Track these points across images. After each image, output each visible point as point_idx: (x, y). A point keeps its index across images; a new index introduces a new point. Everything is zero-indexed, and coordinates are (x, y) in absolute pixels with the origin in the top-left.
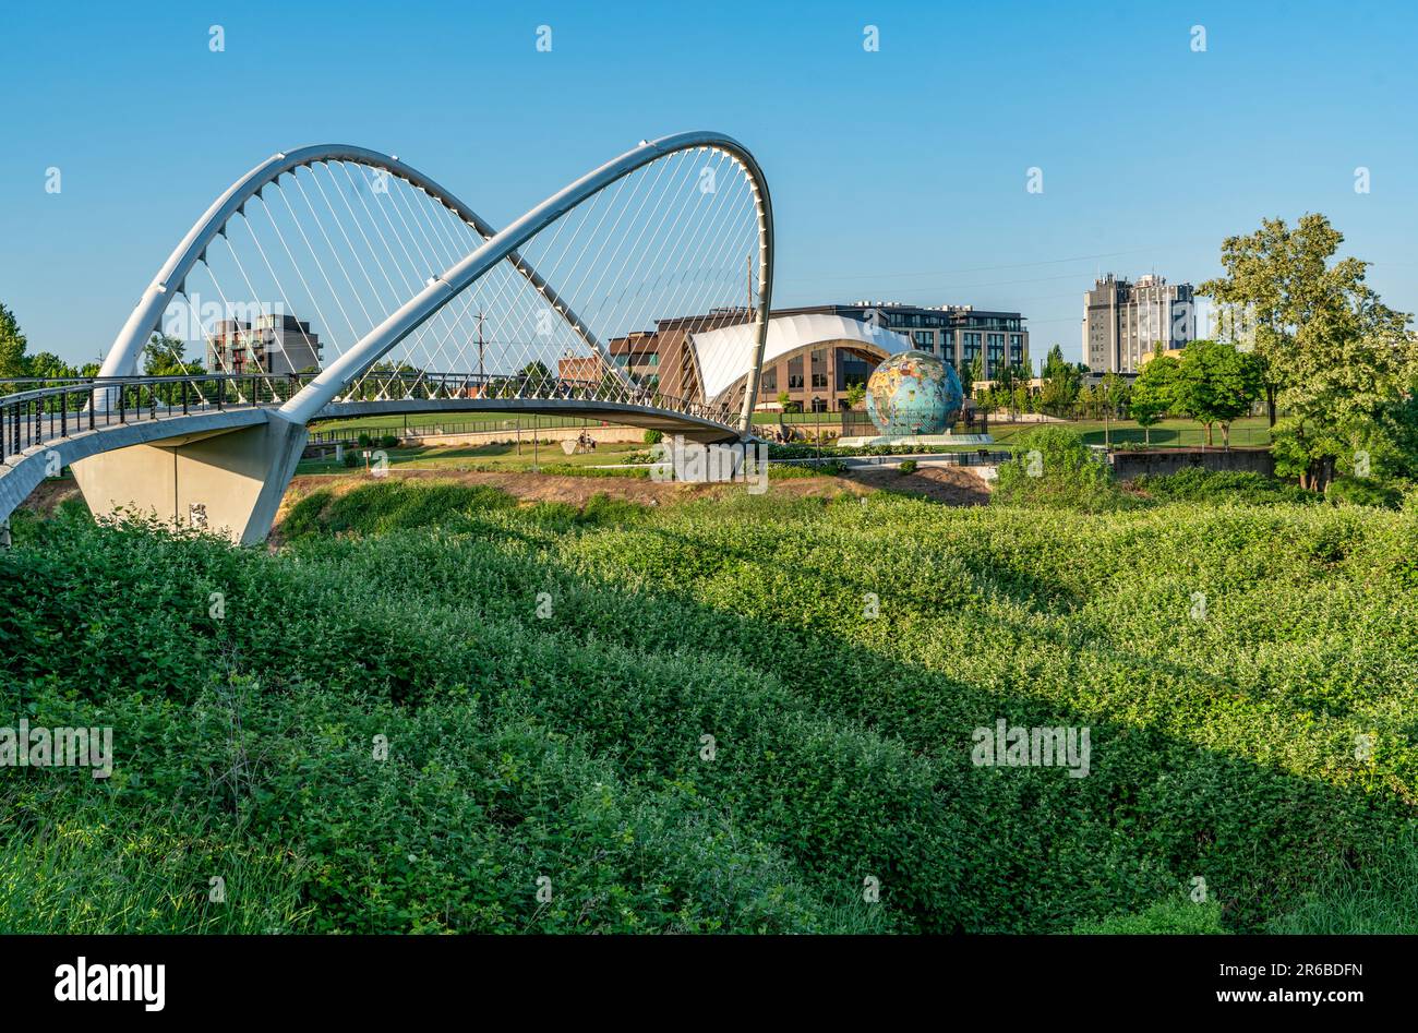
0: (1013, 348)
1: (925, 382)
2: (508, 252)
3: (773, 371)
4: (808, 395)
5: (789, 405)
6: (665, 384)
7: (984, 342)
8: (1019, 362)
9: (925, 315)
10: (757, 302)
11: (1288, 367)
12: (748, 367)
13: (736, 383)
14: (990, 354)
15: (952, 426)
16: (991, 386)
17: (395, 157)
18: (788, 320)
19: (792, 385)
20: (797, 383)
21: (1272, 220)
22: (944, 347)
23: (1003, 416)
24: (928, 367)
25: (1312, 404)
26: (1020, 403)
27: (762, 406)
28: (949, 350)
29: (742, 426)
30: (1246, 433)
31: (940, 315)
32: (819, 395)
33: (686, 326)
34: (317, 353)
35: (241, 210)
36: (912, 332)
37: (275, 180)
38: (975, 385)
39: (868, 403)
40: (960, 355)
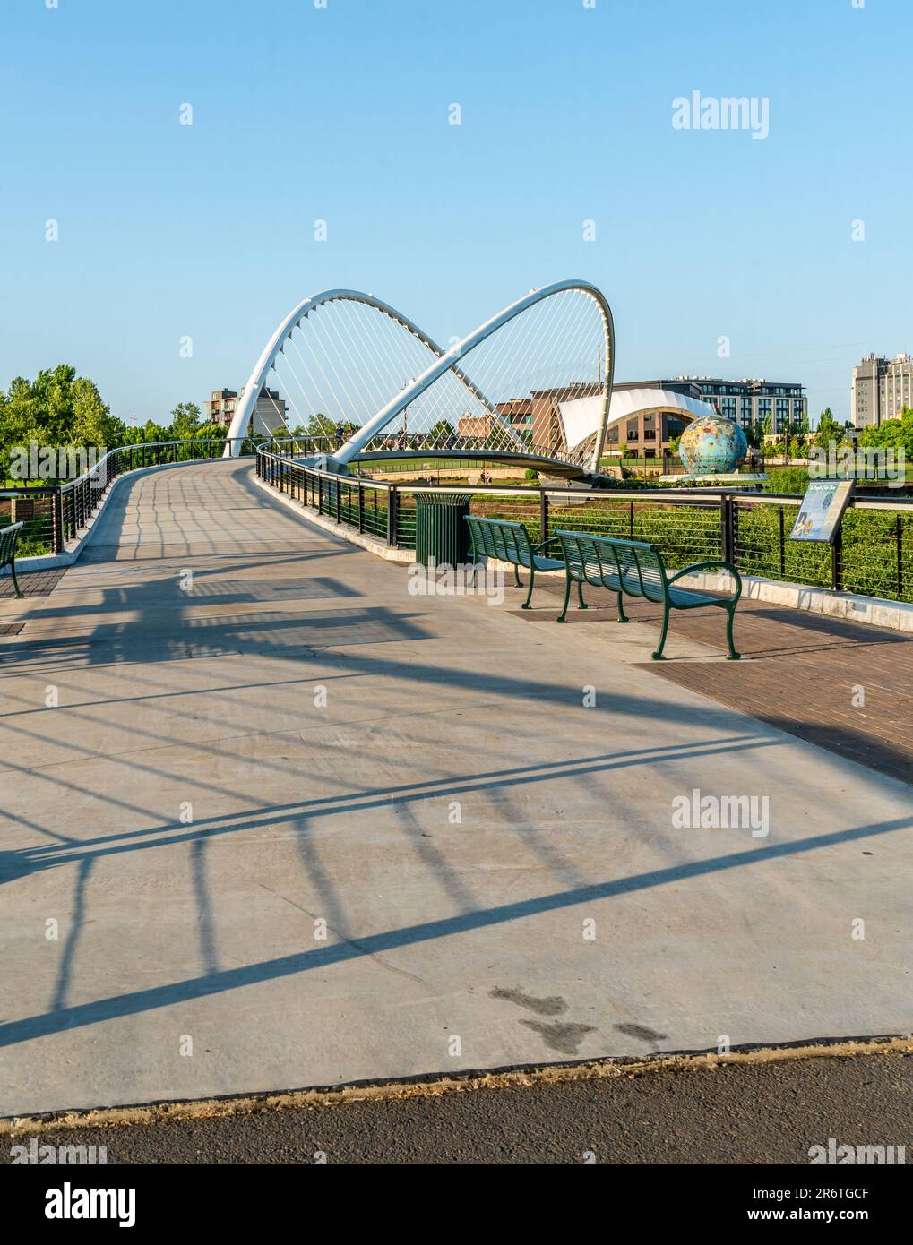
0: (795, 410)
1: (721, 437)
2: (452, 365)
3: (616, 429)
4: (641, 445)
5: (627, 452)
6: (538, 437)
7: (774, 406)
9: (729, 386)
10: (604, 379)
12: (598, 427)
13: (589, 438)
14: (778, 414)
15: (739, 467)
16: (778, 439)
17: (370, 295)
18: (626, 393)
19: (630, 438)
20: (634, 436)
22: (744, 409)
23: (779, 460)
24: (723, 426)
26: (793, 451)
27: (608, 453)
28: (747, 412)
29: (593, 468)
31: (740, 386)
32: (650, 445)
33: (553, 395)
34: (284, 415)
35: (290, 336)
36: (719, 398)
37: (306, 316)
38: (766, 438)
39: (681, 452)
40: (755, 416)
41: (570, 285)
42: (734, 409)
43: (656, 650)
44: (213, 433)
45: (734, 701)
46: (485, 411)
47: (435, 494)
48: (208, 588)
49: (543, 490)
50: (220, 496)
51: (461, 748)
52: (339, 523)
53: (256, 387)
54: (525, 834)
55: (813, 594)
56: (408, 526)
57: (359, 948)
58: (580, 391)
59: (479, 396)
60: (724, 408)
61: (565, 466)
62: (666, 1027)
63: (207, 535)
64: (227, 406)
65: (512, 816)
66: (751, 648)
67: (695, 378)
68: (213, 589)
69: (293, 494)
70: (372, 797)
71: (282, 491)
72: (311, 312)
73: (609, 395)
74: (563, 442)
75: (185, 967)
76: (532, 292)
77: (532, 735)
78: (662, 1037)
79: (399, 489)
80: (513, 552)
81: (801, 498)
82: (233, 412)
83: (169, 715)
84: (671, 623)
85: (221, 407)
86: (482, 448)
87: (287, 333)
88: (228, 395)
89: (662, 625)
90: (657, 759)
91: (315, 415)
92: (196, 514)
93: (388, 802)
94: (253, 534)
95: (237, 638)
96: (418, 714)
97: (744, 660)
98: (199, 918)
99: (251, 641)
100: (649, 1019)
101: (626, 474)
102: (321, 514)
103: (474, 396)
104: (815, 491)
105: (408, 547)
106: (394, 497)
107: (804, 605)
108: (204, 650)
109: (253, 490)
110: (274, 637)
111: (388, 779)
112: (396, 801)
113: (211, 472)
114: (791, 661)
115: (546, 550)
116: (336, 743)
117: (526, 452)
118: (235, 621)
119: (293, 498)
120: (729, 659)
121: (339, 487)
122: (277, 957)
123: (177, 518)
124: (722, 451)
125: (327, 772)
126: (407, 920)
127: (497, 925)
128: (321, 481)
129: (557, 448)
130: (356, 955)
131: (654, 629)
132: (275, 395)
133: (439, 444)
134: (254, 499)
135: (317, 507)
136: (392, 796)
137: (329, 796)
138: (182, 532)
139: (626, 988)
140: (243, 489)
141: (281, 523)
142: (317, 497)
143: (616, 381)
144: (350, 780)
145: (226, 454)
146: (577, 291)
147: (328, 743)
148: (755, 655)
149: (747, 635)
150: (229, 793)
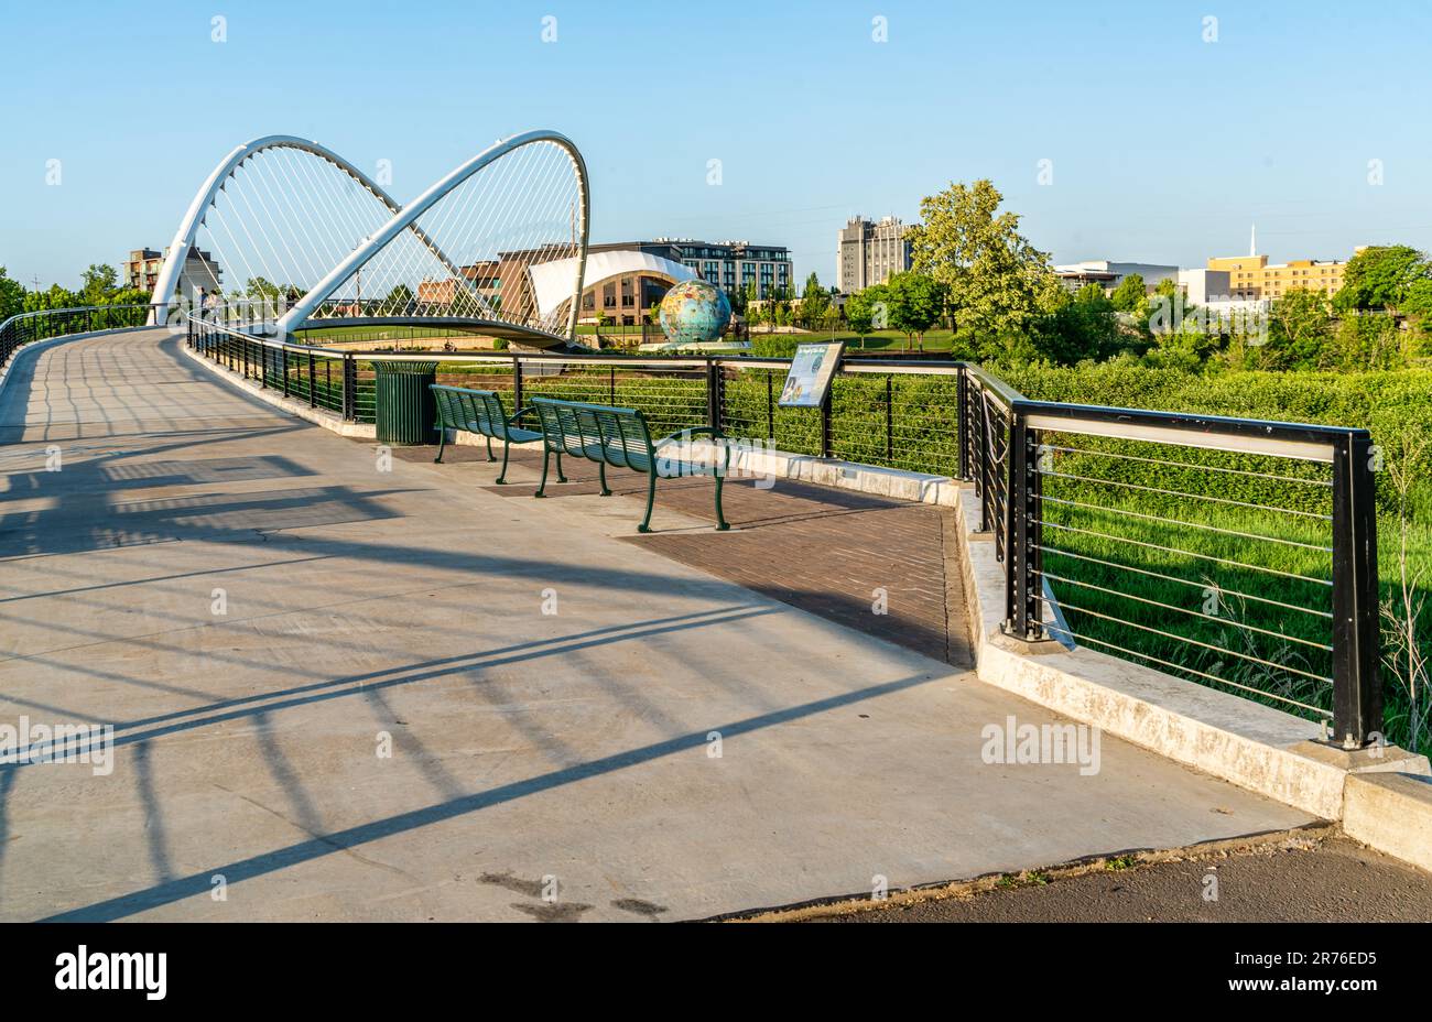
0: (780, 275)
1: (703, 303)
2: (410, 223)
3: (592, 294)
4: (619, 312)
5: (604, 320)
6: (506, 303)
7: (758, 271)
8: (785, 286)
9: (712, 249)
10: (578, 241)
11: (964, 291)
12: (573, 292)
13: (563, 305)
14: (762, 279)
15: (723, 335)
16: (762, 305)
17: (315, 142)
18: (602, 256)
19: (607, 304)
20: (611, 302)
21: (957, 184)
22: (727, 274)
23: (764, 328)
24: (705, 292)
25: (980, 320)
26: (777, 318)
27: (584, 321)
28: (730, 277)
29: (568, 336)
30: (934, 339)
31: (724, 248)
32: (628, 312)
33: (523, 257)
34: (217, 277)
35: (222, 187)
36: (701, 262)
37: (241, 164)
38: (751, 304)
39: (662, 319)
40: (739, 281)
41: (541, 136)
42: (717, 273)
43: (642, 523)
44: (133, 299)
45: (726, 572)
46: (448, 274)
47: (397, 362)
48: (136, 470)
49: (516, 356)
50: (146, 369)
51: (435, 630)
52: (287, 396)
53: (185, 245)
54: (509, 716)
55: (803, 462)
56: (366, 398)
57: (332, 843)
58: (552, 253)
59: (442, 257)
60: (706, 273)
61: (538, 335)
62: (666, 899)
63: (131, 412)
64: (149, 268)
65: (495, 697)
66: (740, 518)
67: (676, 239)
68: (144, 471)
69: (231, 366)
70: (341, 686)
71: (218, 362)
72: (247, 161)
73: (584, 257)
74: (535, 309)
75: (132, 879)
76: (498, 143)
77: (512, 614)
78: (662, 910)
79: (355, 357)
80: (485, 425)
81: (790, 361)
82: (156, 274)
83: (97, 609)
84: (657, 495)
85: (142, 268)
86: (445, 315)
87: (220, 184)
88: (150, 255)
89: (648, 498)
90: (648, 633)
91: (254, 278)
92: (118, 389)
93: (357, 690)
94: (186, 410)
95: (173, 524)
96: (387, 597)
97: (733, 530)
98: (146, 826)
99: (191, 526)
100: (648, 892)
101: (603, 343)
102: (265, 387)
103: (435, 257)
104: (803, 354)
105: (366, 421)
106: (350, 366)
107: (794, 474)
108: (136, 537)
109: (184, 362)
110: (215, 521)
111: (356, 666)
112: (365, 689)
113: (133, 341)
114: (782, 530)
115: (520, 421)
116: (295, 631)
117: (494, 320)
118: (171, 505)
119: (231, 370)
120: (718, 529)
121: (285, 356)
122: (239, 860)
123: (94, 393)
124: (705, 318)
125: (286, 662)
126: (383, 813)
127: (484, 810)
128: (264, 350)
129: (528, 315)
130: (329, 851)
131: (639, 502)
132: (207, 256)
133: (398, 310)
134: (186, 371)
135: (260, 380)
136: (361, 684)
137: (289, 688)
138: (102, 409)
139: (622, 864)
140: (172, 360)
141: (221, 398)
142: (260, 370)
143: (591, 243)
144: (314, 669)
145: (150, 322)
146: (548, 142)
147: (285, 632)
148: (745, 526)
149: (735, 505)
150: (174, 690)
